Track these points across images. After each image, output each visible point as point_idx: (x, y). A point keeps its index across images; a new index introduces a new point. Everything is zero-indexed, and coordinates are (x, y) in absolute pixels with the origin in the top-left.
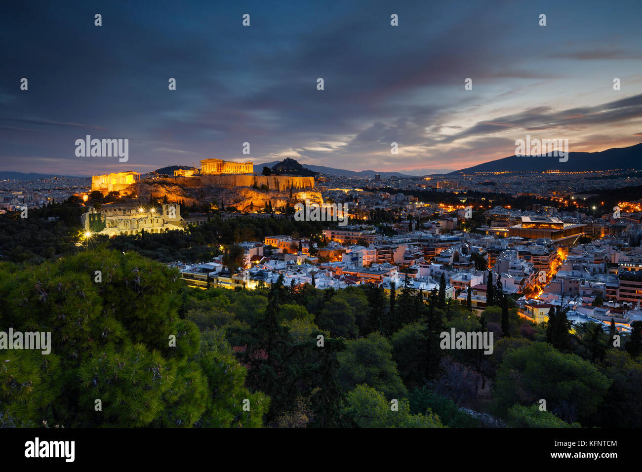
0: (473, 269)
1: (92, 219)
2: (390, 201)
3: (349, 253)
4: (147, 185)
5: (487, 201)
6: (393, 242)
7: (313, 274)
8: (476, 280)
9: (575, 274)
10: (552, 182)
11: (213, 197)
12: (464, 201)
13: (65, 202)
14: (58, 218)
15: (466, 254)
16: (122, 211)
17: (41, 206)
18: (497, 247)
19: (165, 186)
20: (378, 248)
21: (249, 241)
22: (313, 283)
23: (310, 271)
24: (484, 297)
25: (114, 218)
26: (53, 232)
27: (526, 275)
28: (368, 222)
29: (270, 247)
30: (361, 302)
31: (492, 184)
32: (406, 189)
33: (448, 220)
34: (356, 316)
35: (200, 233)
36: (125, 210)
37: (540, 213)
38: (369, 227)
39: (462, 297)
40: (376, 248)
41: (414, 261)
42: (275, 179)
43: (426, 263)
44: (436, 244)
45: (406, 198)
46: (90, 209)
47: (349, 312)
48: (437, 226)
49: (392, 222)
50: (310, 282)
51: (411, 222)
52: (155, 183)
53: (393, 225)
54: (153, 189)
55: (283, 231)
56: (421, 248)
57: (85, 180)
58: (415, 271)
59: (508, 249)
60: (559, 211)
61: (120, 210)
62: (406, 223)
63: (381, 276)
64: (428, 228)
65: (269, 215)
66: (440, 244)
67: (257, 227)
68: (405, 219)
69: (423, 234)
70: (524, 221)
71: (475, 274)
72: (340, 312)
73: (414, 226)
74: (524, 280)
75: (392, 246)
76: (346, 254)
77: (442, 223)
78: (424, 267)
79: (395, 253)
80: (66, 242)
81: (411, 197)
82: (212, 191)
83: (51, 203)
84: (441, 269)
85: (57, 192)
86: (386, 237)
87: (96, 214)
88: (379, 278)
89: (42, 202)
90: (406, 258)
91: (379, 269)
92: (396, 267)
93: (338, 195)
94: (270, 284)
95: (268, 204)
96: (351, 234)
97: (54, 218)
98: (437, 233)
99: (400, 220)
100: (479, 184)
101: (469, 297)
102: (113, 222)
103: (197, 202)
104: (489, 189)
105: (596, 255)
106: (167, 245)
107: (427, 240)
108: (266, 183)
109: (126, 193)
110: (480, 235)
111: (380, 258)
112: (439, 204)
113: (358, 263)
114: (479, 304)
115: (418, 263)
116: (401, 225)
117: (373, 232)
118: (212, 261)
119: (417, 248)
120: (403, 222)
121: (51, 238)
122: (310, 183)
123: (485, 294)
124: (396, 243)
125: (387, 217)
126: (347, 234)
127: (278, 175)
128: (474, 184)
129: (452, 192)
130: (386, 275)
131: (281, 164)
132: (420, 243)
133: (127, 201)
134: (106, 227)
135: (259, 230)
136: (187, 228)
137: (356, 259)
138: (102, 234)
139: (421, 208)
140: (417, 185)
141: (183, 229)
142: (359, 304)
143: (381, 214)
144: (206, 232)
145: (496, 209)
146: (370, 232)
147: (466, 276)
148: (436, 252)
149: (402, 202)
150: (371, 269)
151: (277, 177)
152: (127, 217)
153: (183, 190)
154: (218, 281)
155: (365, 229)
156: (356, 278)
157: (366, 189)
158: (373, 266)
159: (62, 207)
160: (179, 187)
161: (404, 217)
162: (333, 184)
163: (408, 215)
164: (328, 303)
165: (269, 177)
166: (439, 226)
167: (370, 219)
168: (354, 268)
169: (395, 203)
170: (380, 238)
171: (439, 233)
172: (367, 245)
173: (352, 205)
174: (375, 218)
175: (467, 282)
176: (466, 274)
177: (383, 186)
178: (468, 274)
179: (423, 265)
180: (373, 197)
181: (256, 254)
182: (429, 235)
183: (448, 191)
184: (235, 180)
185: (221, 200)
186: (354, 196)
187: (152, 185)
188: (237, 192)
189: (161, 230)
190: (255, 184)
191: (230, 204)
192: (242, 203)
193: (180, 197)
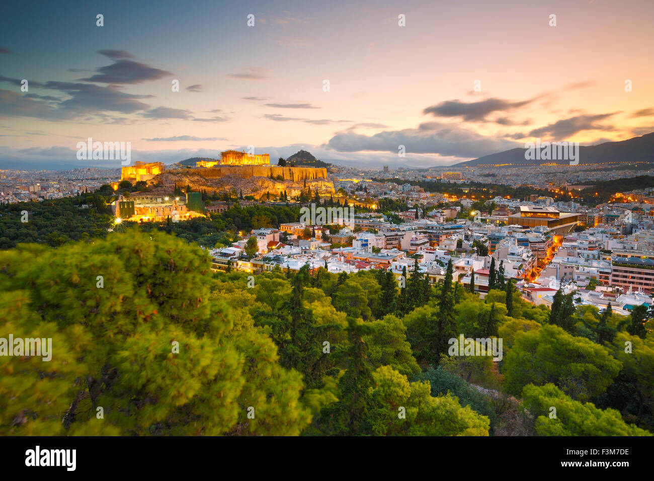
0: (475, 255)
1: (122, 207)
2: (397, 191)
3: (360, 240)
4: (172, 176)
5: (488, 191)
6: (401, 229)
7: (325, 258)
8: (478, 264)
9: (570, 260)
10: (549, 173)
11: (232, 186)
12: (466, 192)
13: (97, 191)
14: (91, 205)
15: (468, 240)
16: (149, 199)
17: (76, 195)
18: (497, 234)
19: (188, 176)
20: (386, 235)
21: (267, 227)
22: (326, 267)
23: (323, 256)
24: (485, 281)
25: (142, 206)
26: (87, 219)
27: (524, 260)
28: (377, 211)
29: (285, 234)
30: (373, 285)
31: (493, 175)
32: (412, 180)
33: (452, 209)
34: (368, 299)
35: (220, 220)
36: (151, 199)
37: (537, 202)
38: (378, 215)
39: (466, 280)
40: (384, 235)
41: (420, 247)
42: (290, 170)
43: (431, 249)
44: (441, 232)
45: (413, 188)
46: (120, 198)
47: (362, 295)
48: (441, 215)
49: (399, 210)
50: (324, 266)
51: (417, 211)
52: (178, 174)
53: (401, 214)
54: (177, 179)
56: (427, 235)
57: (115, 171)
58: (421, 256)
59: (507, 236)
60: (555, 201)
61: (147, 198)
62: (412, 212)
63: (389, 262)
64: (434, 217)
65: (285, 204)
66: (444, 231)
67: (273, 215)
68: (412, 208)
69: (429, 223)
70: (522, 210)
71: (477, 260)
72: (354, 294)
73: (419, 214)
74: (521, 265)
75: (399, 233)
76: (357, 240)
77: (447, 213)
78: (430, 253)
79: (401, 239)
80: (98, 228)
81: (417, 188)
82: (231, 181)
83: (85, 192)
84: (444, 254)
85: (90, 182)
86: (394, 225)
87: (126, 202)
88: (387, 262)
89: (76, 191)
90: (412, 245)
91: (387, 255)
92: (403, 252)
93: (349, 186)
94: (287, 268)
95: (283, 193)
96: (361, 221)
97: (87, 206)
98: (441, 221)
99: (407, 209)
100: (481, 175)
101: (472, 280)
102: (140, 209)
103: (217, 191)
104: (489, 180)
105: (590, 243)
106: (190, 231)
107: (432, 228)
108: (282, 173)
109: (152, 183)
110: (481, 223)
111: (388, 244)
112: (444, 194)
113: (367, 248)
114: (480, 287)
115: (424, 249)
116: (408, 214)
117: (382, 220)
118: (230, 246)
119: (422, 235)
120: (410, 210)
121: (85, 224)
122: (323, 174)
123: (488, 278)
124: (404, 231)
125: (394, 206)
126: (357, 221)
127: (292, 166)
128: (476, 175)
129: (455, 183)
130: (394, 261)
131: (295, 155)
132: (425, 230)
133: (154, 190)
134: (134, 214)
135: (275, 217)
136: (209, 215)
137: (366, 245)
138: (132, 221)
139: (426, 198)
140: (423, 176)
141: (205, 216)
142: (371, 287)
143: (389, 203)
144: (226, 219)
145: (497, 199)
146: (379, 220)
147: (468, 261)
148: (440, 239)
149: (409, 192)
150: (380, 255)
151: (291, 168)
152: (154, 205)
153: (204, 180)
154: (237, 265)
155: (375, 217)
156: (366, 262)
157: (374, 180)
158: (381, 252)
159: (94, 195)
160: (201, 176)
161: (410, 206)
162: (344, 174)
163: (414, 204)
164: (342, 286)
165: (284, 168)
166: (444, 215)
167: (379, 208)
168: (364, 253)
169: (402, 193)
170: (388, 225)
171: (444, 221)
172: (375, 232)
173: (362, 195)
174: (383, 207)
175: (470, 266)
176: (468, 260)
177: (391, 177)
178: (470, 260)
179: (428, 251)
180: (382, 188)
181: (272, 240)
182: (434, 223)
183: (452, 182)
184: (252, 171)
185: (239, 189)
186: (364, 186)
187: (176, 175)
188: (255, 182)
189: (185, 217)
190: (272, 174)
191: (248, 193)
192: (259, 192)
193: (202, 187)
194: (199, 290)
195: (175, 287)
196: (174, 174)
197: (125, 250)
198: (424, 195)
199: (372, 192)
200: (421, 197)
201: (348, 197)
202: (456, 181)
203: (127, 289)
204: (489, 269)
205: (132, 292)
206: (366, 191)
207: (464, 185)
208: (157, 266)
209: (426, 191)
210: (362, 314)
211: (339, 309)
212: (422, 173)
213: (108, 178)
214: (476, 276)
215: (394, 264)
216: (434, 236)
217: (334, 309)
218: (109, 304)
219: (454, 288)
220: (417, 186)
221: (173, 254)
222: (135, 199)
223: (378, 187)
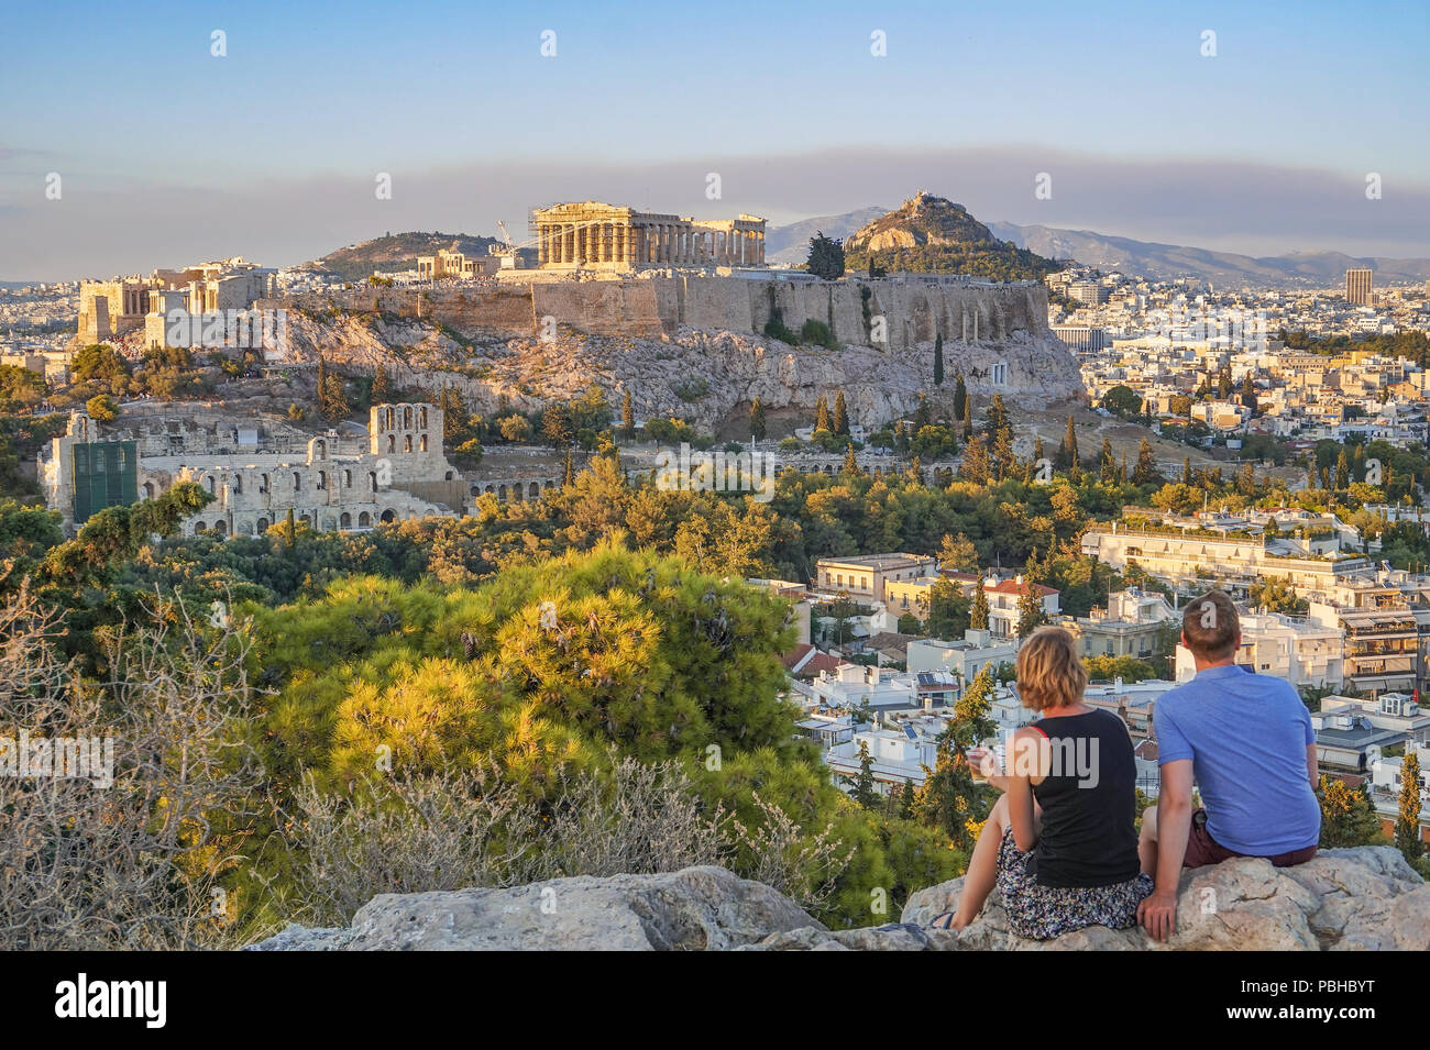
1: (82, 468)
16: (203, 432)
20: (1352, 624)
29: (843, 607)
40: (1342, 623)
42: (865, 295)
46: (74, 425)
61: (193, 427)
63: (1362, 760)
86: (1394, 573)
87: (101, 446)
88: (1353, 761)
91: (1360, 725)
95: (832, 406)
96: (1220, 554)
102: (164, 481)
103: (516, 399)
108: (825, 311)
111: (1360, 671)
117: (1331, 545)
122: (1029, 314)
144: (557, 533)
151: (872, 285)
152: (222, 461)
153: (456, 345)
155: (1291, 534)
157: (1297, 341)
160: (441, 328)
165: (837, 285)
177: (1386, 326)
184: (681, 300)
185: (619, 389)
186: (1238, 372)
187: (323, 321)
188: (694, 356)
189: (364, 517)
190: (776, 314)
191: (661, 406)
192: (714, 402)
193: (442, 375)
199: (1274, 400)
206: (1249, 400)
222: (137, 434)
223: (1315, 378)
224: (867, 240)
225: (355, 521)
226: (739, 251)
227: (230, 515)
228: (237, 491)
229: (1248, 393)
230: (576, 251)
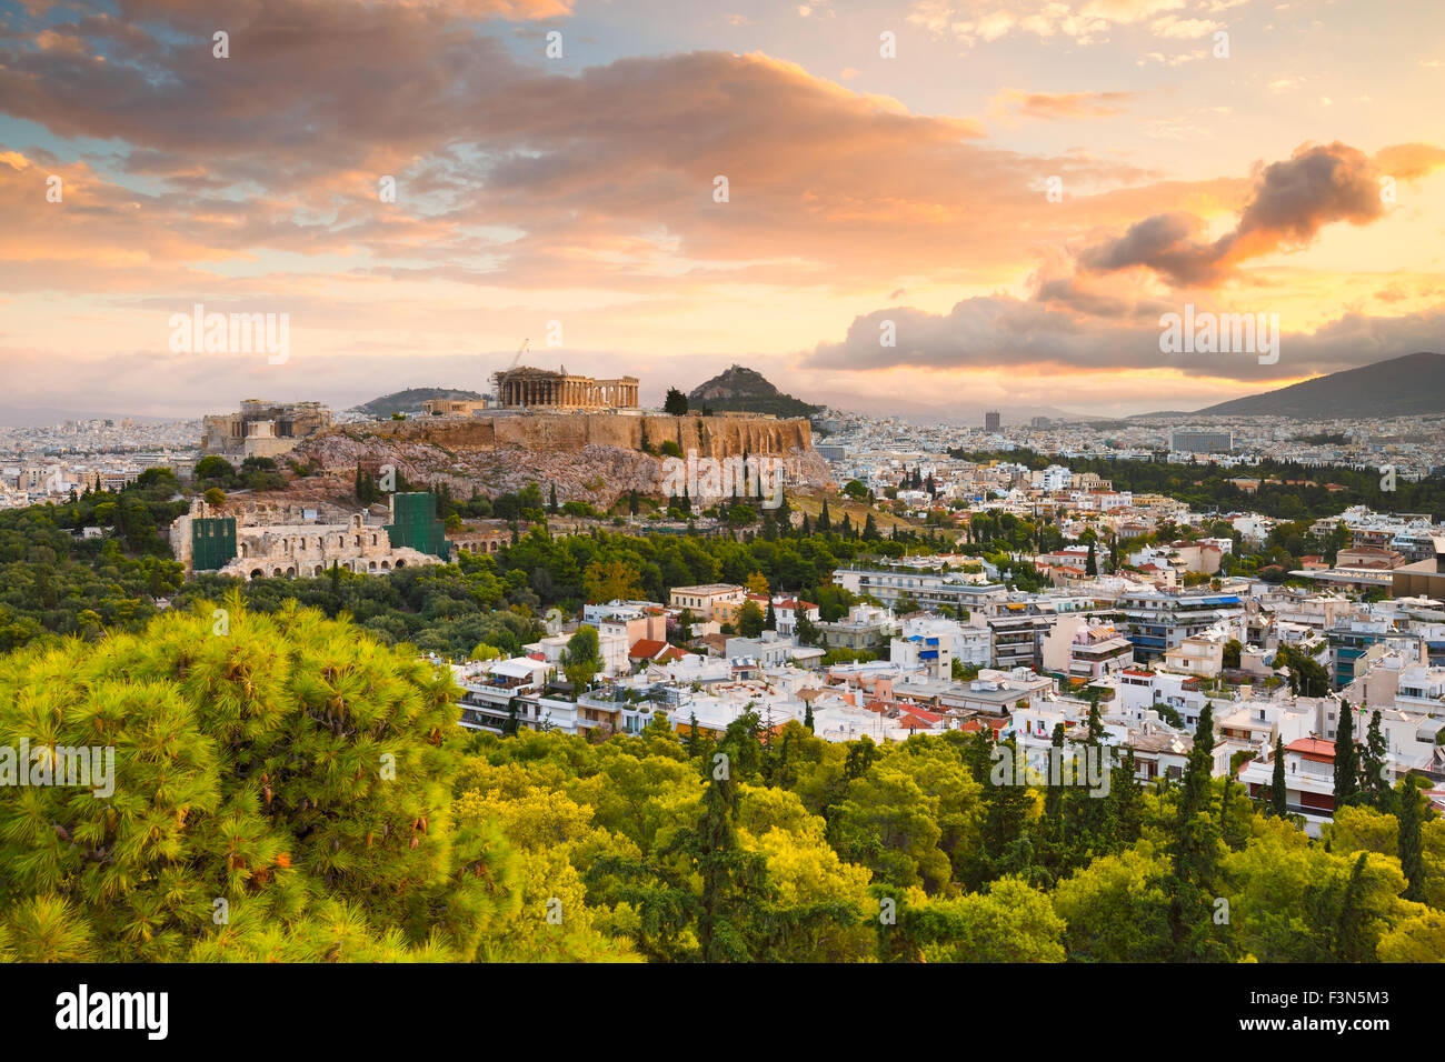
0: (1284, 692)
1: (199, 535)
2: (1028, 489)
3: (914, 639)
4: (350, 442)
6: (1041, 607)
7: (806, 695)
8: (1297, 720)
11: (527, 474)
13: (129, 487)
14: (108, 529)
15: (1261, 645)
16: (281, 511)
17: (66, 498)
18: (1357, 627)
19: (398, 443)
20: (995, 624)
21: (628, 598)
22: (809, 721)
23: (798, 689)
24: (1322, 777)
25: (259, 532)
26: (96, 569)
28: (968, 550)
29: (686, 618)
30: (956, 783)
31: (1339, 440)
32: (1075, 456)
33: (1203, 546)
34: (940, 824)
35: (489, 575)
36: (287, 510)
38: (968, 562)
39: (1258, 773)
40: (989, 624)
41: (1102, 664)
42: (700, 425)
43: (1138, 671)
44: (1170, 616)
45: (1076, 481)
46: (195, 507)
47: (922, 811)
48: (1169, 564)
49: (1036, 549)
50: (802, 719)
51: (1091, 551)
52: (368, 436)
53: (1040, 559)
54: (364, 451)
55: (722, 571)
56: (1125, 625)
57: (183, 427)
58: (1107, 693)
59: (1391, 634)
61: (275, 508)
62: (1078, 554)
63: (1004, 708)
64: (1145, 569)
65: (682, 526)
66: (1179, 615)
67: (648, 560)
68: (1075, 543)
69: (1130, 586)
70: (1440, 551)
71: (1292, 707)
72: (896, 810)
73: (1099, 560)
75: (1037, 620)
76: (904, 640)
77: (1189, 556)
78: (1135, 682)
79: (1043, 638)
80: (128, 597)
81: (1092, 478)
82: (524, 459)
83: (93, 490)
84: (1183, 688)
85: (109, 458)
86: (1019, 594)
87: (212, 520)
88: (998, 710)
89: (68, 487)
90: (1078, 655)
91: (1000, 686)
92: (1048, 680)
93: (878, 472)
94: (690, 723)
96: (916, 582)
97: (98, 530)
98: (1171, 582)
99: (1060, 544)
100: (1298, 439)
101: (1279, 773)
102: (255, 542)
103: (483, 490)
104: (1326, 455)
106: (397, 606)
107: (1142, 603)
108: (675, 434)
109: (292, 463)
110: (1302, 591)
111: (1001, 654)
113: (937, 665)
114: (1307, 797)
115: (1115, 671)
116: (1062, 559)
117: (981, 577)
118: (518, 653)
119: (1110, 625)
120: (1068, 549)
121: (90, 584)
122: (801, 438)
123: (1331, 768)
124: (1050, 612)
125: (1020, 536)
126: (905, 582)
127: (708, 412)
128: (1280, 442)
129: (1213, 463)
130: (1022, 705)
131: (717, 381)
132: (1119, 612)
133: (294, 483)
134: (236, 555)
135: (655, 567)
136: (455, 561)
137: (932, 655)
138: (227, 575)
139: (1121, 510)
140: (1110, 444)
141: (444, 564)
142: (950, 788)
143: (1004, 527)
144: (508, 573)
145: (1353, 516)
146: (971, 577)
147: (1263, 713)
148: (1169, 638)
149: (1063, 495)
150: (975, 686)
151: (704, 419)
152: (293, 529)
153: (445, 456)
154: (538, 711)
155: (958, 570)
156: (933, 710)
157: (958, 454)
158: (980, 677)
159: (120, 501)
160: (435, 445)
161: (1071, 537)
162: (864, 439)
163: (1082, 529)
164: (860, 782)
165: (684, 419)
166: (1178, 564)
167: (973, 540)
168: (925, 681)
169: (1046, 495)
170: (1002, 595)
171: (1178, 582)
172: (961, 615)
173: (918, 501)
174: (986, 538)
175: (1270, 729)
176: (1262, 706)
177: (1009, 445)
178: (1270, 708)
179: (1130, 677)
180: (979, 479)
181: (646, 638)
182: (1145, 588)
183: (1203, 460)
184: (587, 427)
185: (548, 483)
186: (924, 475)
187: (362, 441)
188: (595, 462)
189: (385, 564)
190: (645, 438)
191: (575, 493)
192: (607, 491)
193: (437, 474)
194: (421, 793)
195: (346, 782)
196: (356, 439)
197: (199, 668)
198: (1110, 500)
199: (950, 490)
200: (1104, 508)
201: (876, 506)
202: (1214, 457)
203: (200, 790)
204: (1334, 740)
205: (216, 797)
206: (931, 489)
207: (1242, 470)
208: (293, 718)
209: (1118, 489)
210: (921, 873)
211: (850, 856)
212: (1107, 434)
213: (162, 450)
214: (1289, 760)
215: (1020, 717)
216: (1148, 628)
217: (834, 855)
218: (143, 835)
219: (1217, 800)
220: (1092, 474)
221: (345, 682)
222: (238, 512)
223: (969, 476)
224: (703, 393)
225: (379, 566)
226: (622, 399)
227: (297, 564)
228: (303, 548)
229: (930, 485)
230: (522, 398)
